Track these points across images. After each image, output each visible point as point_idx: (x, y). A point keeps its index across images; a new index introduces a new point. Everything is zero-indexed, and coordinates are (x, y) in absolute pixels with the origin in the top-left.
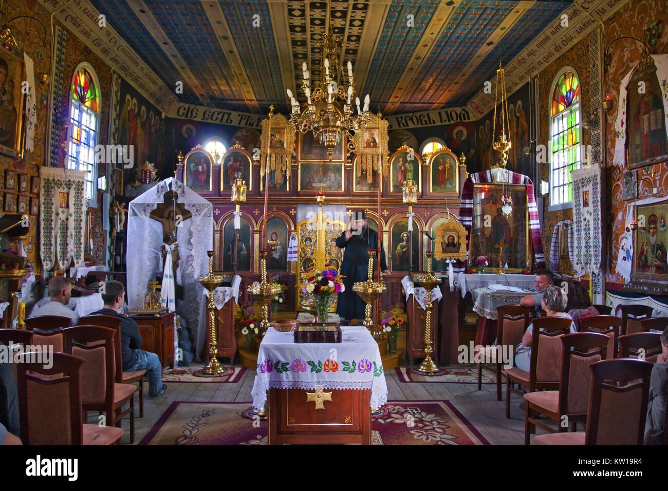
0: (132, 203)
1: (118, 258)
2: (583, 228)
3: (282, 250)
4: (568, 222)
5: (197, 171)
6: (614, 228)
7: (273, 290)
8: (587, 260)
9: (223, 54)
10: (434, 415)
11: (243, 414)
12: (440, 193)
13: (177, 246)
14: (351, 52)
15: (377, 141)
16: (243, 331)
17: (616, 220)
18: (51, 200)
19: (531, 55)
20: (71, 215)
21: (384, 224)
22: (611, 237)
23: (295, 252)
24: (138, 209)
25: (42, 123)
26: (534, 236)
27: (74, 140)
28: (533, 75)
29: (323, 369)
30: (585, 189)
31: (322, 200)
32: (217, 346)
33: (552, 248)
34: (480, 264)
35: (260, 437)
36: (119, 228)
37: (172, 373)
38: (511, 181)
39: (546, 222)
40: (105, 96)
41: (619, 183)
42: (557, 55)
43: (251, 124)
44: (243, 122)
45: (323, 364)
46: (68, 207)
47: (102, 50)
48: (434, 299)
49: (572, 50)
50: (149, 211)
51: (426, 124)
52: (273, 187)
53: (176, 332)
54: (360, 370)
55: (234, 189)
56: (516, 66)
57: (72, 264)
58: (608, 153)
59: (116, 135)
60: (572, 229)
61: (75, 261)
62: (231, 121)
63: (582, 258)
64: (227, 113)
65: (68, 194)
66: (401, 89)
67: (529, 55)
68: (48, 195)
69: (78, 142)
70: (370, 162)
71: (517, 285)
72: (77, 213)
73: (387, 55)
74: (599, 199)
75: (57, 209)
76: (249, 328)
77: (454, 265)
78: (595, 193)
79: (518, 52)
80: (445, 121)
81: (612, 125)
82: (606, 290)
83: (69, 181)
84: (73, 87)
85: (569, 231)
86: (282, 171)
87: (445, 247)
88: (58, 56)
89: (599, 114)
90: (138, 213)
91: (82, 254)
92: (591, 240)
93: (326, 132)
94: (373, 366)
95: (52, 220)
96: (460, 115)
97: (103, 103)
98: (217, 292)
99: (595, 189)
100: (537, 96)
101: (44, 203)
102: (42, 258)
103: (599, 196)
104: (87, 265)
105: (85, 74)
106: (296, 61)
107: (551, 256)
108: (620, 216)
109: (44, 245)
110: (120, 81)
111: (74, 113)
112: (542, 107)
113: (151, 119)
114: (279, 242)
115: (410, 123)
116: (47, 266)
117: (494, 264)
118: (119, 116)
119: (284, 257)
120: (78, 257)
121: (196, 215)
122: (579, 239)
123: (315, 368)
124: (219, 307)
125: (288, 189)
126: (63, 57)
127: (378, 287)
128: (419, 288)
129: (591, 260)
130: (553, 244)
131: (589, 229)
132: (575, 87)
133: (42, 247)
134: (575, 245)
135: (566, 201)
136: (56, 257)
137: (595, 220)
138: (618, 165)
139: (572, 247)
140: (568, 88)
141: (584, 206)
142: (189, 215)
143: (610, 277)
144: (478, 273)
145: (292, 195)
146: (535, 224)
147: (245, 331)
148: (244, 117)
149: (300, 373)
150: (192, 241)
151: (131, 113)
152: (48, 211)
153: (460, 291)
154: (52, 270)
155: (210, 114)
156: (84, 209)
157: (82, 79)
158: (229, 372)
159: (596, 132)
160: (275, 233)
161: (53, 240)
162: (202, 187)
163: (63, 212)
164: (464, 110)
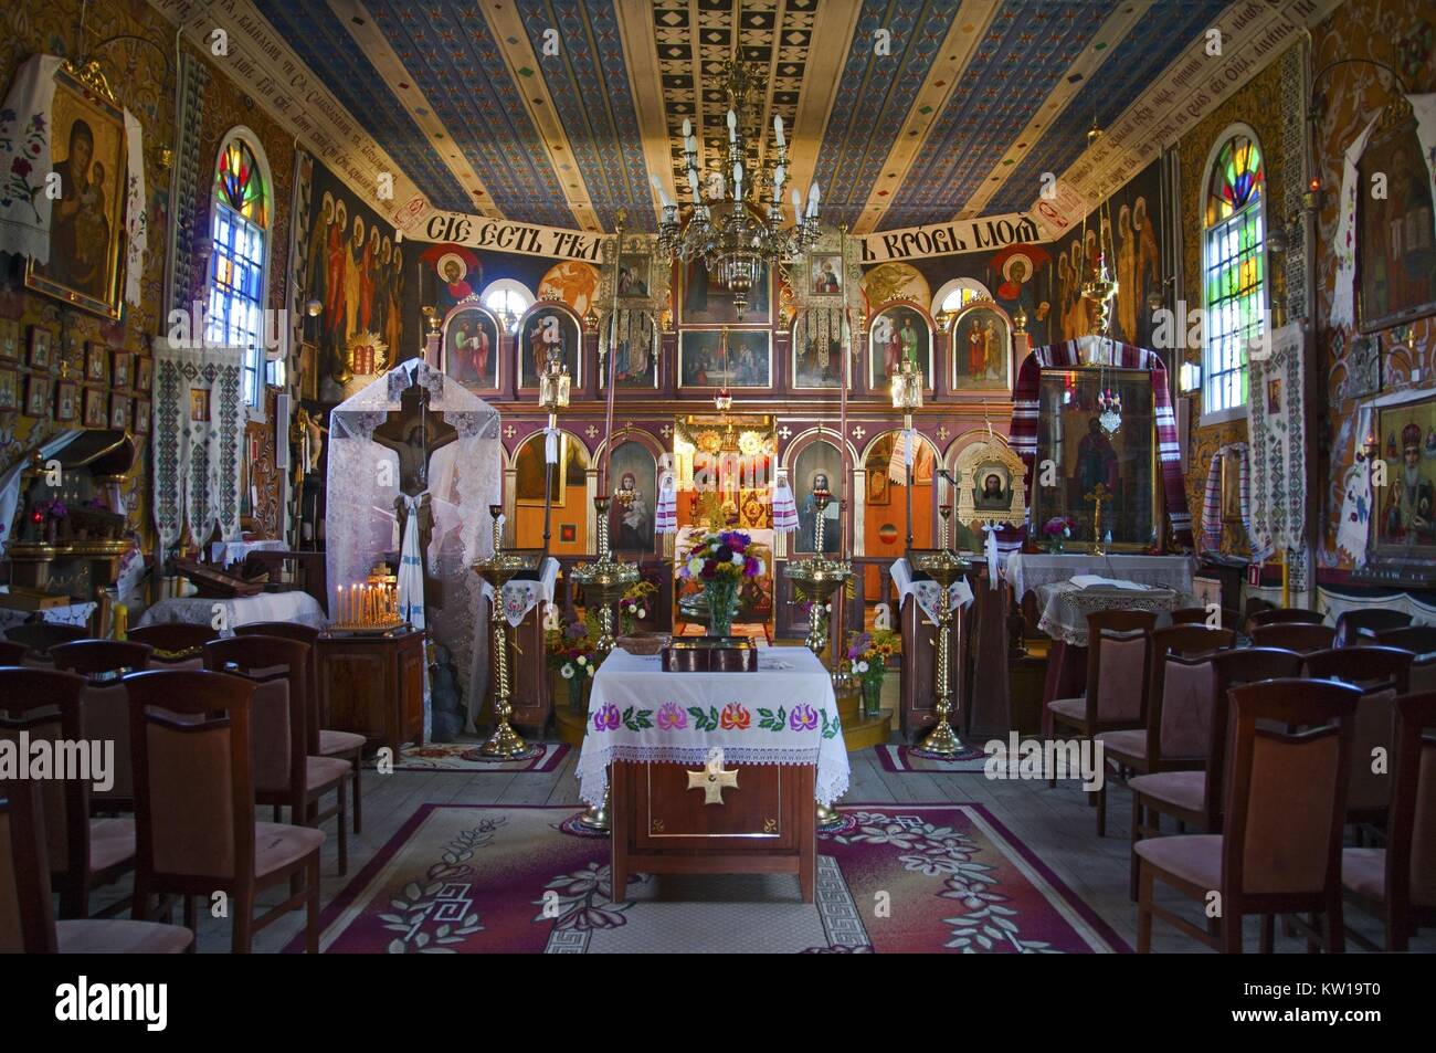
0: (337, 413)
1: (308, 528)
2: (1268, 457)
3: (643, 511)
4: (1238, 446)
5: (468, 348)
6: (1333, 456)
7: (623, 575)
8: (1278, 522)
9: (522, 106)
10: (949, 830)
11: (561, 827)
12: (974, 392)
13: (428, 499)
14: (785, 98)
15: (839, 281)
16: (563, 671)
17: (1338, 439)
18: (175, 404)
19: (1162, 100)
20: (214, 435)
21: (855, 456)
22: (1328, 474)
23: (670, 514)
24: (349, 424)
25: (158, 249)
26: (1168, 475)
27: (219, 285)
28: (1169, 142)
29: (719, 725)
30: (1274, 376)
31: (728, 406)
32: (509, 699)
33: (1207, 502)
34: (1055, 534)
35: (596, 866)
36: (309, 465)
37: (420, 754)
38: (1118, 363)
39: (1196, 448)
40: (283, 196)
41: (1343, 362)
42: (1217, 101)
43: (581, 254)
44: (565, 249)
45: (720, 713)
46: (207, 417)
47: (275, 101)
48: (956, 604)
49: (1247, 90)
50: (372, 426)
51: (947, 249)
52: (624, 381)
53: (426, 673)
54: (793, 725)
55: (545, 381)
56: (1133, 124)
57: (217, 536)
58: (1321, 300)
59: (304, 275)
60: (1247, 460)
61: (223, 527)
62: (539, 246)
63: (1266, 519)
64: (531, 231)
65: (208, 392)
66: (892, 176)
67: (1159, 101)
68: (169, 395)
69: (228, 290)
70: (824, 326)
71: (1131, 577)
72: (227, 430)
73: (859, 104)
74: (1301, 395)
75: (186, 422)
76: (575, 665)
77: (1000, 536)
78: (1292, 384)
79: (1135, 96)
80: (987, 244)
81: (1328, 243)
82: (1318, 583)
83: (211, 366)
84: (219, 177)
85: (1242, 465)
86: (642, 344)
87: (979, 499)
88: (188, 115)
89: (1301, 221)
90: (349, 432)
91: (237, 514)
92: (1286, 482)
93: (731, 260)
94: (820, 717)
95: (176, 445)
96: (1018, 229)
97: (276, 210)
98: (509, 590)
99: (1292, 374)
100: (1176, 187)
101: (160, 411)
102: (158, 520)
103: (1301, 389)
104: (246, 539)
105: (241, 152)
106: (672, 120)
107: (1205, 519)
108: (1345, 431)
109: (160, 494)
110: (311, 164)
111: (221, 230)
112: (1186, 209)
113: (374, 242)
114: (638, 494)
115: (912, 247)
116: (166, 537)
117: (1083, 534)
118: (308, 236)
119: (648, 525)
120: (228, 519)
121: (467, 436)
122: (1261, 479)
123: (705, 721)
124: (515, 622)
125: (656, 385)
126: (199, 115)
127: (834, 569)
128: (925, 583)
129: (1284, 522)
130: (1208, 493)
131: (1281, 459)
132: (1253, 167)
133: (157, 500)
134: (1254, 491)
135: (1236, 403)
136: (185, 518)
137: (1292, 439)
138: (1340, 325)
139: (1247, 497)
140: (1240, 170)
141: (1270, 412)
142: (452, 435)
143: (1326, 556)
144: (1049, 553)
145: (666, 396)
146: (1169, 451)
147: (567, 672)
148: (566, 238)
149: (675, 730)
150: (459, 488)
151: (334, 231)
152: (169, 427)
153: (1012, 588)
154: (177, 545)
155: (496, 233)
156: (240, 423)
157: (236, 161)
158: (536, 752)
159: (1295, 259)
160: (630, 476)
161: (178, 484)
162: (478, 380)
163: (198, 429)
164: (1025, 219)
